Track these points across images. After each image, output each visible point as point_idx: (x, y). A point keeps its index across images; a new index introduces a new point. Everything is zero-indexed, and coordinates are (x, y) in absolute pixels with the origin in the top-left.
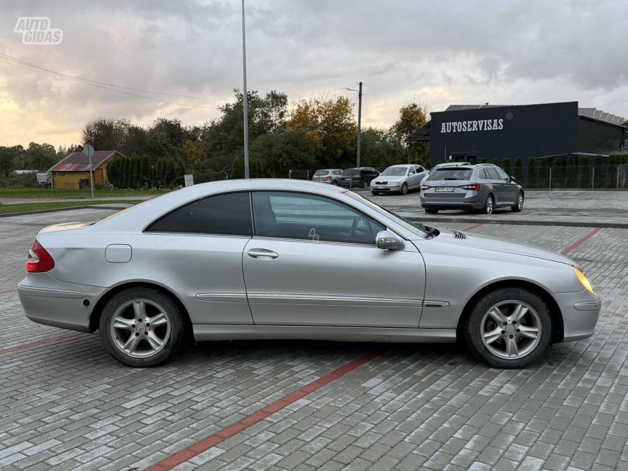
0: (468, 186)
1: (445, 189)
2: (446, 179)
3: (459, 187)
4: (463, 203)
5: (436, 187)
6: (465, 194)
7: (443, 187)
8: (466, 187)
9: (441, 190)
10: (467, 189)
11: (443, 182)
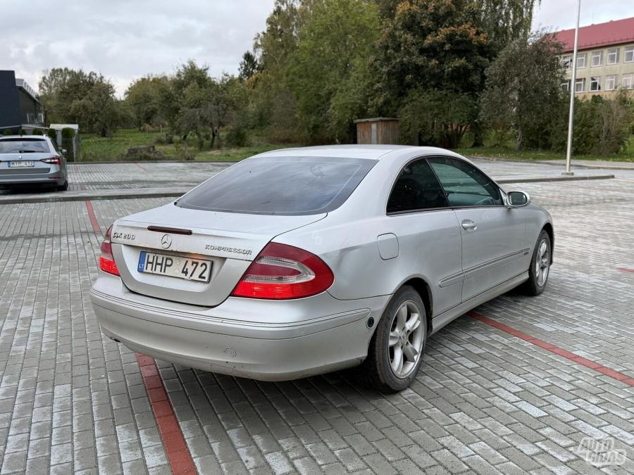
0: (51, 159)
1: (23, 164)
2: (20, 152)
3: (41, 160)
4: (48, 179)
5: (9, 162)
6: (49, 169)
7: (20, 161)
8: (48, 161)
9: (16, 166)
10: (51, 163)
11: (20, 156)
